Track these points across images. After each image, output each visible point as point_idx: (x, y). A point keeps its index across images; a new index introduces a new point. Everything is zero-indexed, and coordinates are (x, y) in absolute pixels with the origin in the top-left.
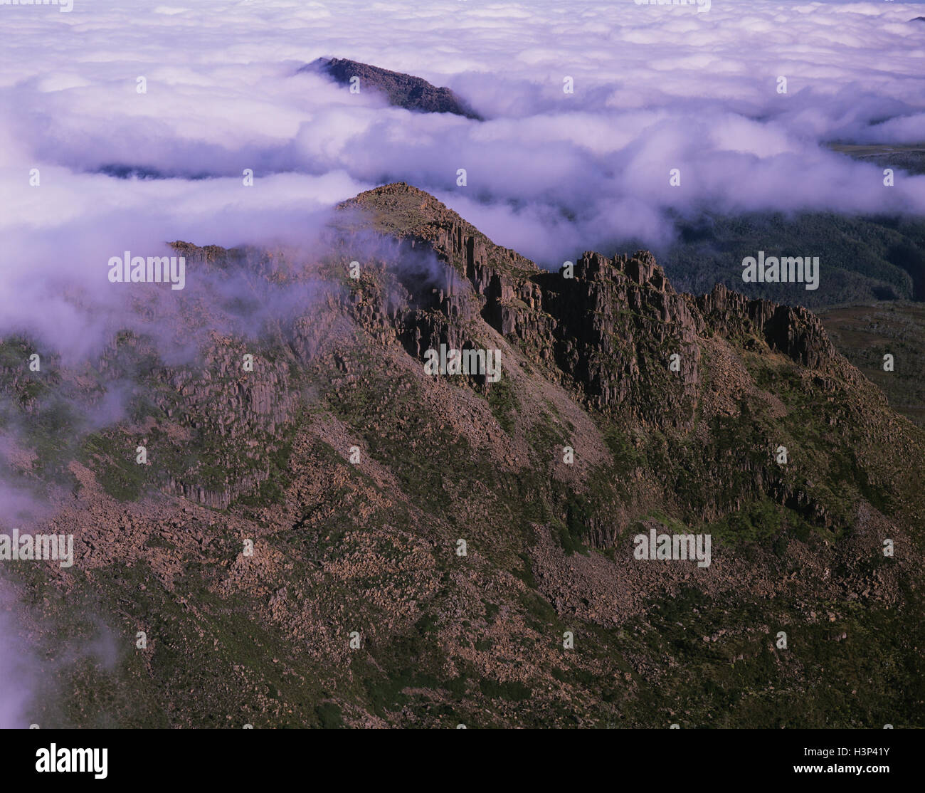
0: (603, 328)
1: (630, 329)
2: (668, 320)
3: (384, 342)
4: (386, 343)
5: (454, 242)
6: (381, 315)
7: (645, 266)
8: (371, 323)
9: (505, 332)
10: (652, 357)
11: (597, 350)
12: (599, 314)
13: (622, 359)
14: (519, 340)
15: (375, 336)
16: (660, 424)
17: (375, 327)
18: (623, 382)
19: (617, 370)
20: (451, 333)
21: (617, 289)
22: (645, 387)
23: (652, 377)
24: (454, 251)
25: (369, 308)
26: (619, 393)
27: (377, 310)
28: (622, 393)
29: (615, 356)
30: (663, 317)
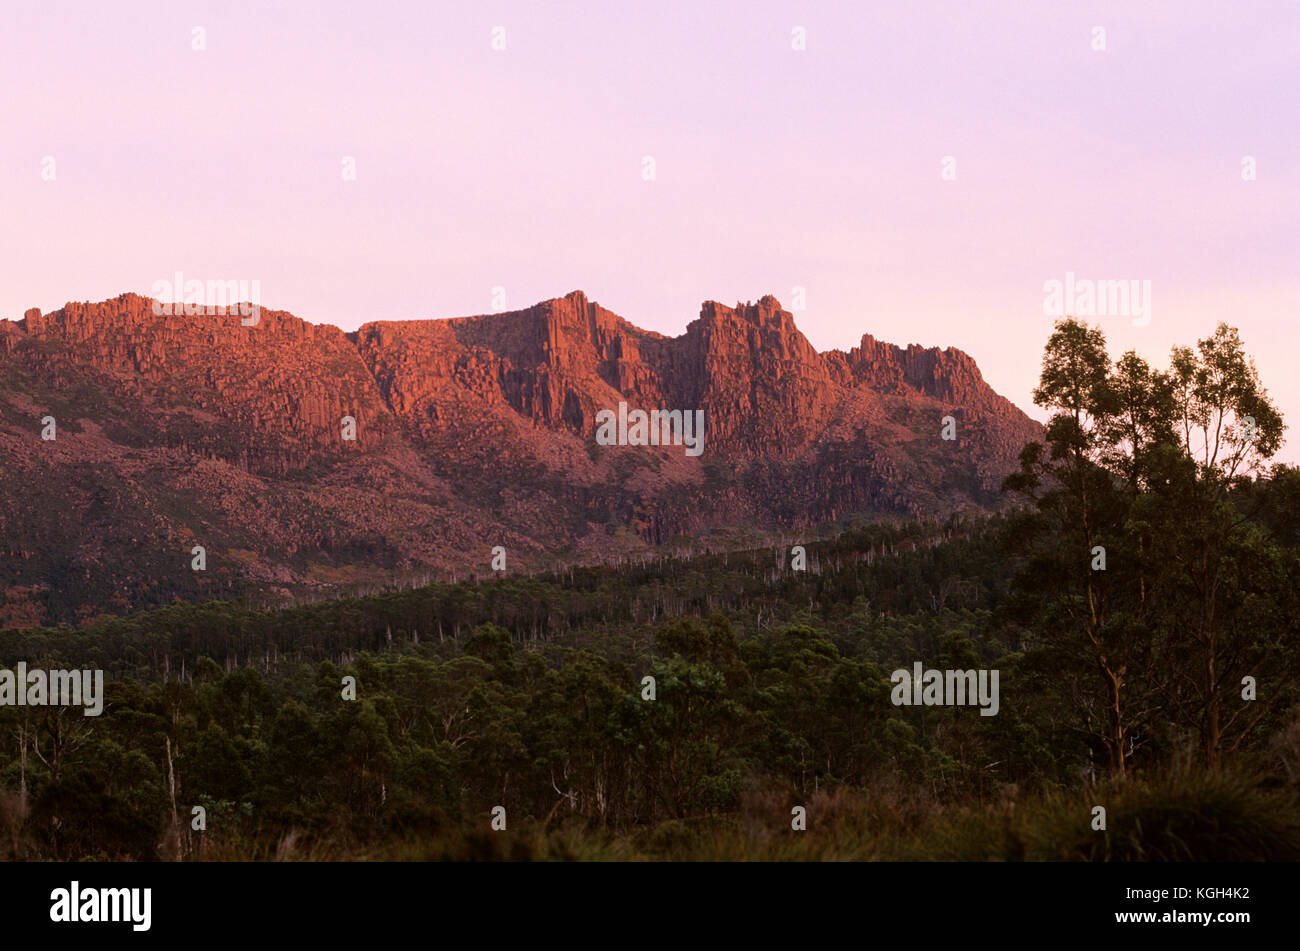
0: (715, 368)
1: (747, 371)
2: (787, 357)
3: (490, 402)
4: (493, 402)
5: (578, 309)
6: (492, 377)
7: (765, 309)
8: (480, 385)
9: (623, 389)
10: (766, 392)
11: (709, 390)
12: (711, 356)
13: (732, 396)
14: (636, 394)
15: (481, 396)
16: (766, 452)
17: (484, 388)
18: (731, 417)
19: (726, 406)
20: (552, 381)
21: (736, 333)
22: (754, 420)
23: (762, 410)
24: (579, 319)
25: (479, 372)
26: (726, 427)
27: (487, 373)
28: (729, 427)
29: (725, 394)
30: (781, 355)
